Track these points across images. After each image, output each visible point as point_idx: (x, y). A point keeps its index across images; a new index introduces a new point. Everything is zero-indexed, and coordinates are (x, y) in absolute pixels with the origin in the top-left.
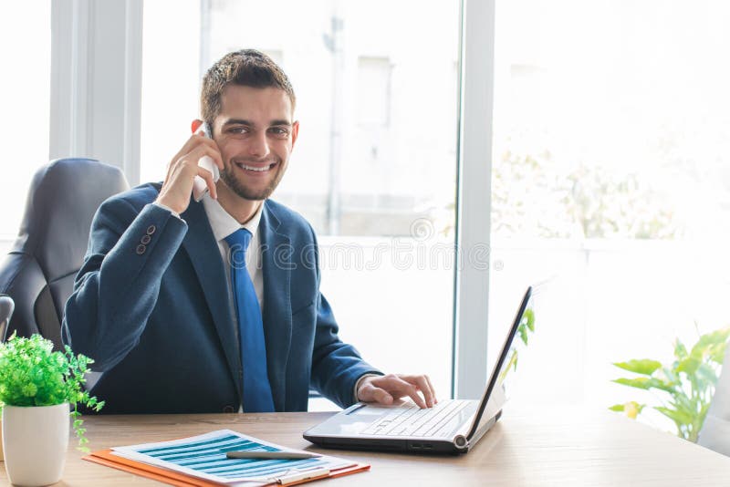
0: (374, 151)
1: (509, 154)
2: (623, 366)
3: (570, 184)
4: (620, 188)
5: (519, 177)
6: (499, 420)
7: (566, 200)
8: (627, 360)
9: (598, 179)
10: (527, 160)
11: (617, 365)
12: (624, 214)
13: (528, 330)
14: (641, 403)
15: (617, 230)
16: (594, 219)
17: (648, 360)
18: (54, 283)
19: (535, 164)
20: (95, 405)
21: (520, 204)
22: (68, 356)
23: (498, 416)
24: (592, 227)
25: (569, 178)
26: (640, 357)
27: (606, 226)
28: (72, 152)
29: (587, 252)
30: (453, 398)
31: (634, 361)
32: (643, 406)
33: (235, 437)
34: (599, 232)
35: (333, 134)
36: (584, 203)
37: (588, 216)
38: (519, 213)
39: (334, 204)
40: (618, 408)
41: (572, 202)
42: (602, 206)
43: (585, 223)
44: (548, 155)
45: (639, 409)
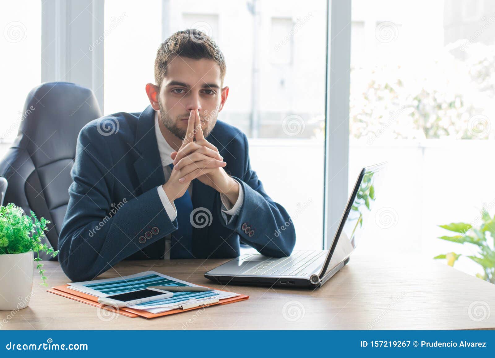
0: (282, 83)
1: (374, 83)
2: (446, 227)
3: (416, 103)
4: (451, 105)
5: (380, 99)
6: (347, 264)
7: (413, 114)
8: (448, 223)
9: (435, 100)
10: (386, 87)
11: (441, 226)
12: (453, 124)
13: (369, 199)
14: (457, 253)
15: (448, 134)
16: (432, 127)
17: (463, 223)
18: (41, 168)
19: (391, 90)
20: (52, 253)
21: (381, 117)
22: (33, 219)
23: (347, 261)
24: (431, 132)
25: (415, 98)
26: (457, 220)
27: (441, 132)
28: (58, 78)
29: (423, 149)
30: (323, 249)
31: (453, 224)
32: (459, 255)
33: (157, 276)
34: (436, 136)
35: (254, 71)
36: (425, 116)
37: (428, 125)
38: (381, 123)
39: (255, 119)
40: (443, 257)
41: (417, 116)
42: (438, 118)
43: (426, 130)
44: (400, 83)
45: (456, 257)
